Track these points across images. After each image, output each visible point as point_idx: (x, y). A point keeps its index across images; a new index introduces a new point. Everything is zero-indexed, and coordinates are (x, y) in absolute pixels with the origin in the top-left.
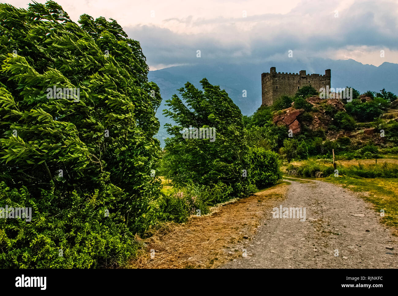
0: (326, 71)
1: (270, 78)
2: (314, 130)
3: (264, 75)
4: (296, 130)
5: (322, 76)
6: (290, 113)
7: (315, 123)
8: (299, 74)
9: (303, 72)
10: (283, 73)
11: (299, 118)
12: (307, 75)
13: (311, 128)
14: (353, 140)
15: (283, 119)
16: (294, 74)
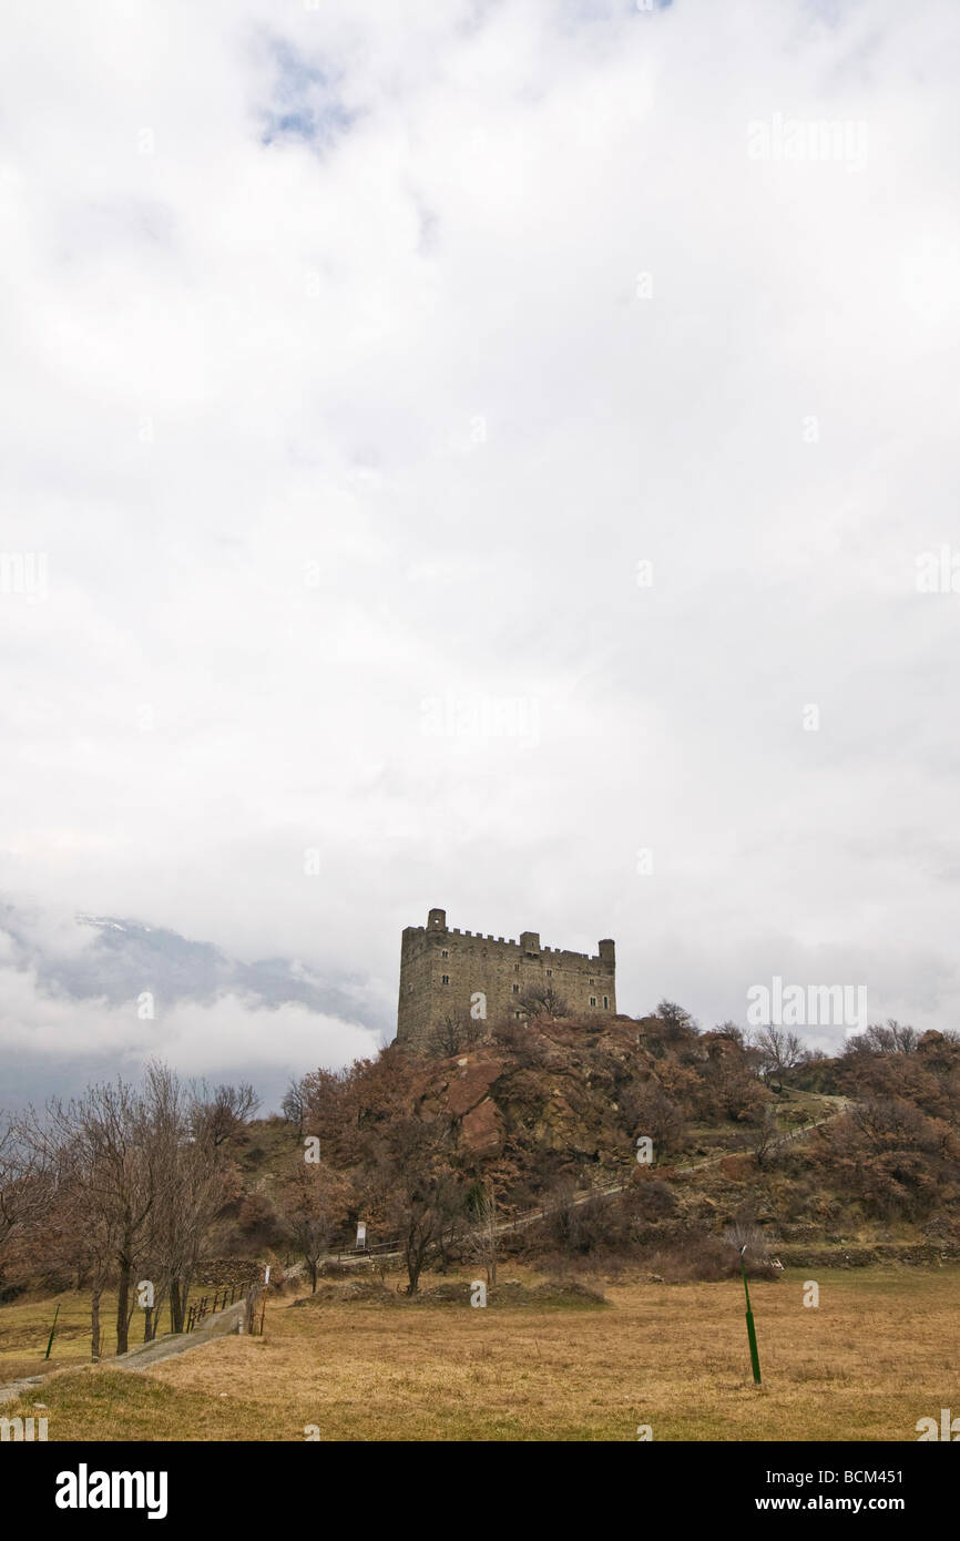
0: (600, 943)
1: (424, 945)
2: (548, 1145)
3: (409, 935)
4: (486, 1139)
5: (590, 958)
6: (469, 1070)
7: (554, 1114)
8: (518, 943)
9: (530, 938)
10: (468, 933)
11: (500, 1091)
12: (543, 948)
13: (540, 1133)
14: (687, 1199)
15: (445, 1089)
16: (501, 939)
